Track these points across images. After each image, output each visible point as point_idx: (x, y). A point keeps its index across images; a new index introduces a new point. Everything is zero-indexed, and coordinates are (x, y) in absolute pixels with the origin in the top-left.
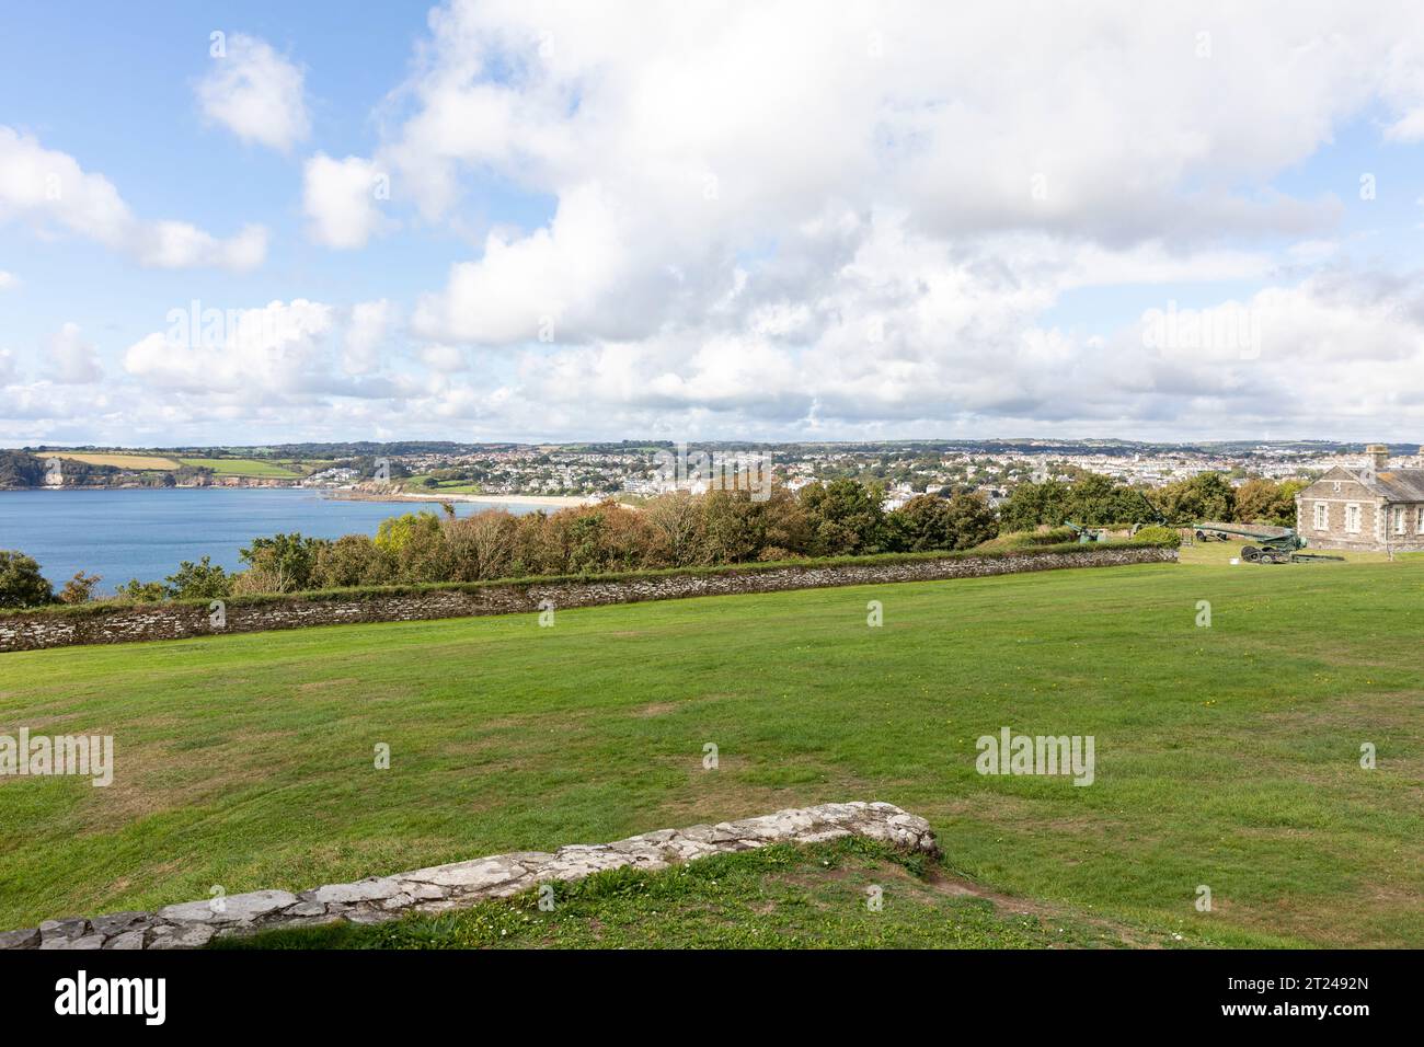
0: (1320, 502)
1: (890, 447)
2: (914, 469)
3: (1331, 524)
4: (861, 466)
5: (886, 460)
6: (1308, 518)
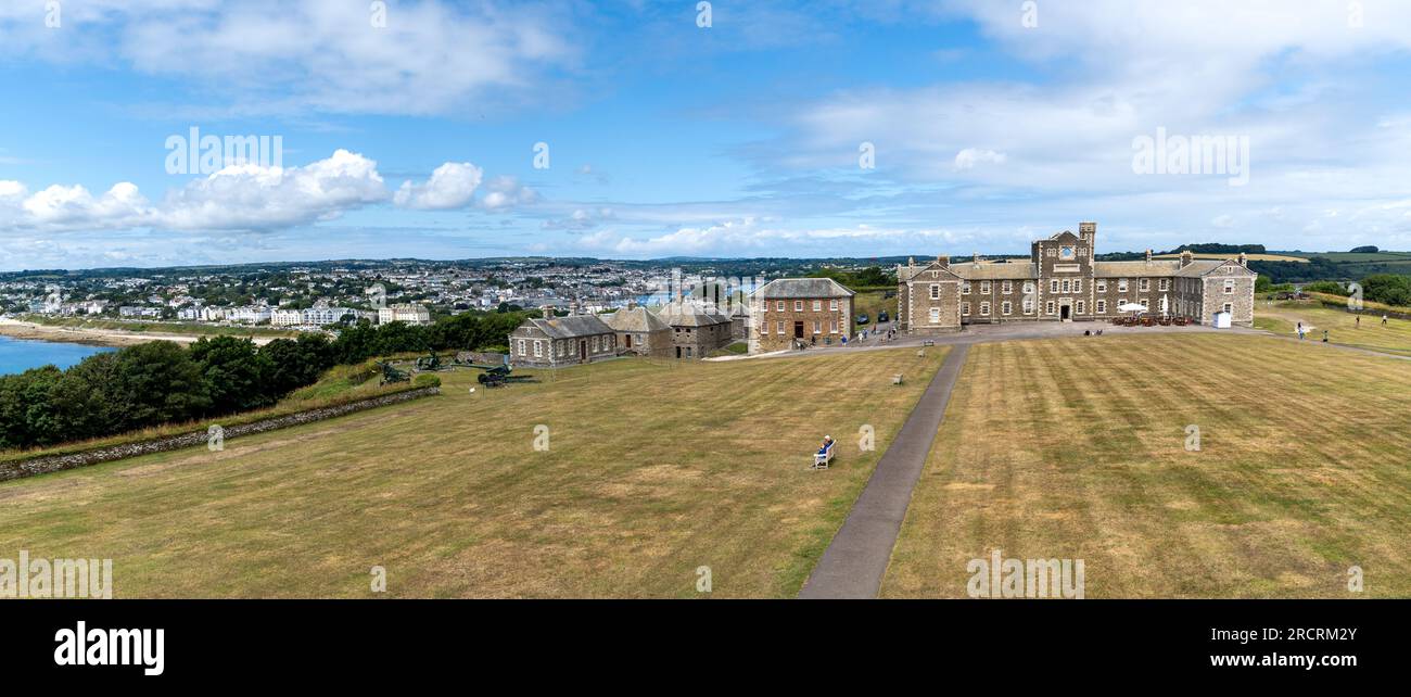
0: (521, 339)
1: (248, 268)
2: (269, 286)
3: (527, 353)
4: (226, 285)
5: (246, 280)
6: (515, 349)
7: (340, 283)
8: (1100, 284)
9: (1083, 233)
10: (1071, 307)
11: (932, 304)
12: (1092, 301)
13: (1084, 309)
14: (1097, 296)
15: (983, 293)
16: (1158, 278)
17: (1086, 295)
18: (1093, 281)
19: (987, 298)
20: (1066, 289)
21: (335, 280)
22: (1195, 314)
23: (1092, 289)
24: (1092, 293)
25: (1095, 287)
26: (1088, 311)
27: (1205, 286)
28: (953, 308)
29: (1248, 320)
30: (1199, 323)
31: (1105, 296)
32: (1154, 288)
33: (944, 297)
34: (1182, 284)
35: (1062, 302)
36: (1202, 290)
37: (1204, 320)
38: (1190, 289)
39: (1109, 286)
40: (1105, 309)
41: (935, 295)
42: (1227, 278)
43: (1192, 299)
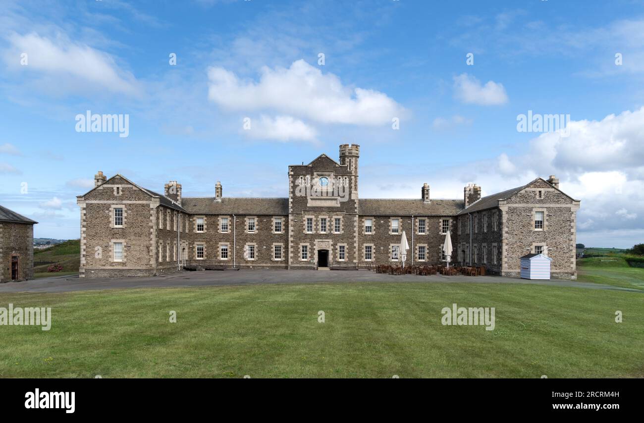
8: (368, 223)
9: (343, 157)
10: (331, 252)
11: (114, 234)
12: (356, 245)
13: (346, 255)
14: (364, 239)
15: (221, 231)
16: (440, 217)
17: (348, 237)
18: (356, 218)
19: (226, 238)
20: (324, 228)
22: (490, 259)
23: (356, 229)
24: (356, 234)
25: (360, 227)
26: (351, 257)
27: (505, 217)
28: (144, 242)
29: (569, 270)
30: (498, 274)
31: (372, 239)
32: (434, 229)
33: (131, 225)
34: (469, 224)
35: (319, 245)
36: (500, 224)
37: (505, 268)
38: (481, 227)
39: (378, 226)
40: (373, 255)
41: (119, 221)
42: (537, 207)
43: (485, 240)
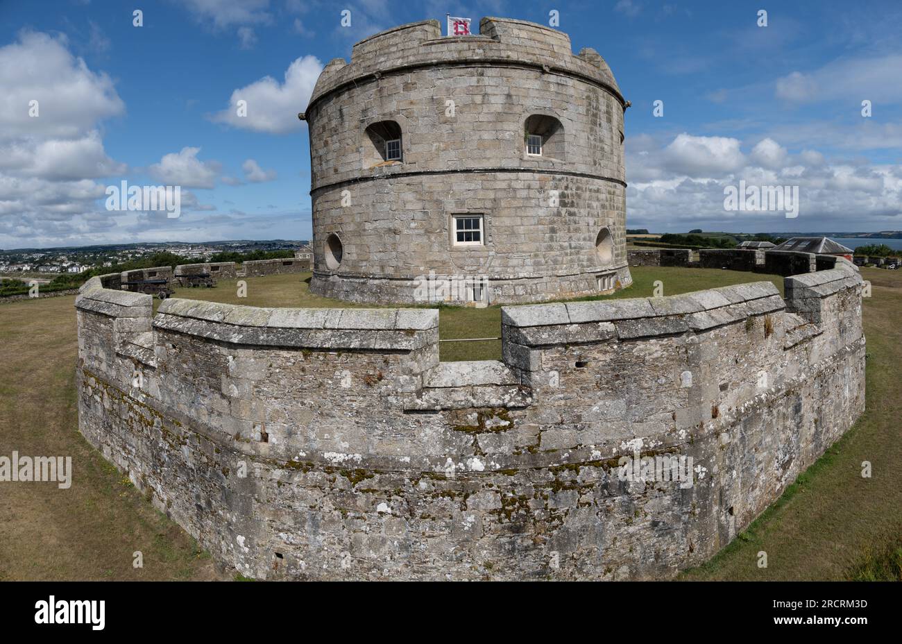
7: (145, 254)
21: (142, 252)
